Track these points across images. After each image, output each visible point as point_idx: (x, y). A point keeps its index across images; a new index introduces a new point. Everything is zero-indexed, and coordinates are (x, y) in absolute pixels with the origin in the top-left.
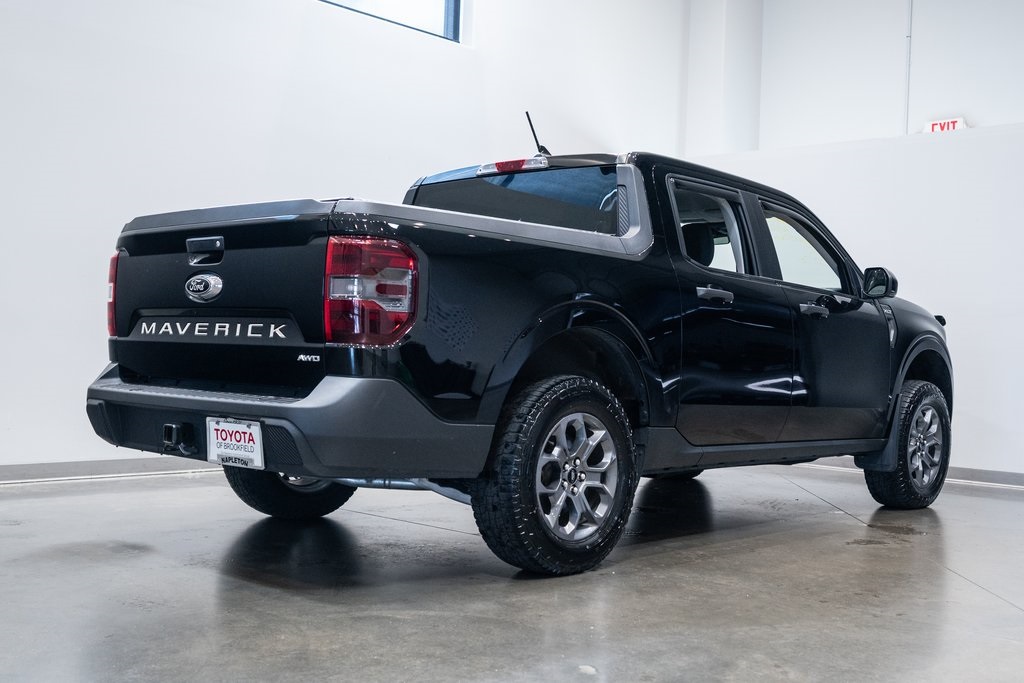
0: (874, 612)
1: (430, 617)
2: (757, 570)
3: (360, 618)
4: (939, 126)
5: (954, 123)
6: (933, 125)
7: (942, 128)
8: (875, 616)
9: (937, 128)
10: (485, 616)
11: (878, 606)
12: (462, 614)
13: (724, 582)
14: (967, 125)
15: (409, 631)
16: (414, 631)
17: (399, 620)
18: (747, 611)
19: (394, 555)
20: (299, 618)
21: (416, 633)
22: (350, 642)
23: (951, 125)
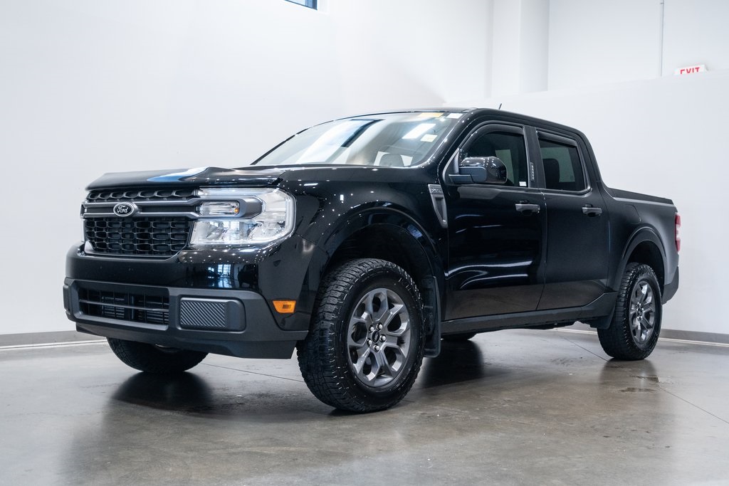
0: (647, 445)
1: (291, 452)
2: (551, 412)
3: (234, 453)
4: (686, 71)
5: (697, 69)
6: (682, 71)
7: (688, 72)
8: (649, 448)
9: (685, 72)
10: (335, 451)
11: (650, 440)
12: (317, 450)
13: (526, 422)
14: (707, 69)
15: (273, 464)
16: (277, 463)
17: (266, 455)
18: (546, 444)
19: (265, 403)
20: (185, 454)
21: (278, 465)
22: (225, 473)
23: (695, 70)
